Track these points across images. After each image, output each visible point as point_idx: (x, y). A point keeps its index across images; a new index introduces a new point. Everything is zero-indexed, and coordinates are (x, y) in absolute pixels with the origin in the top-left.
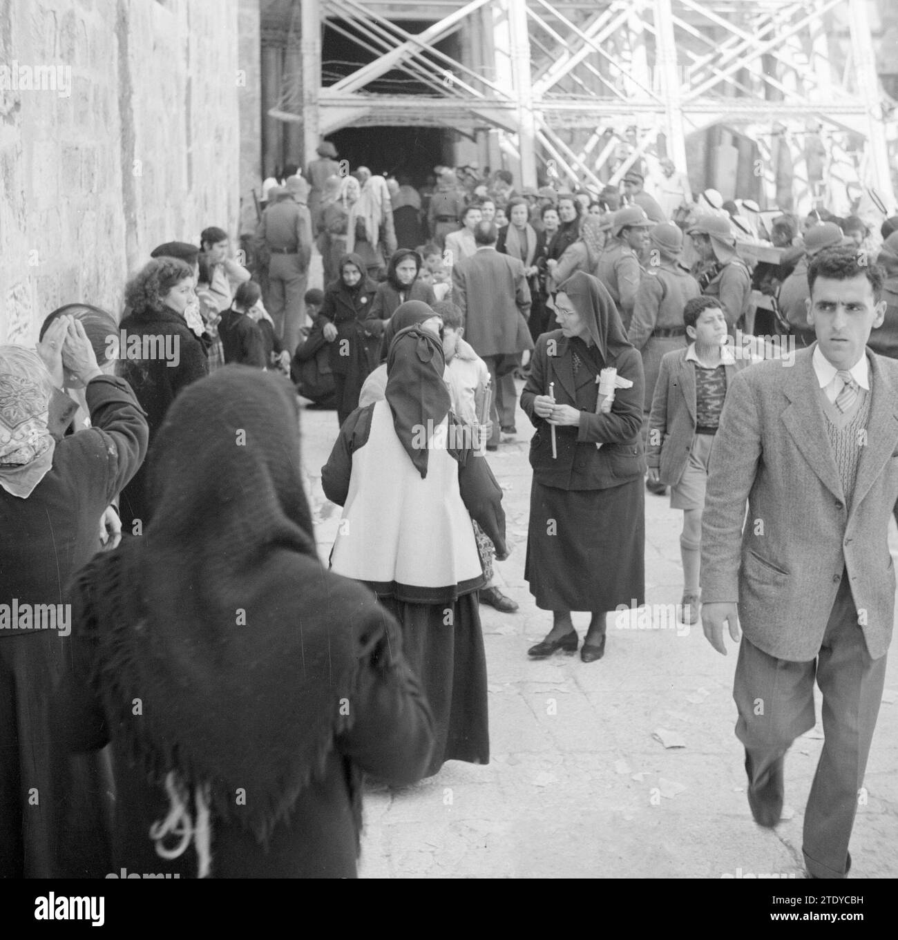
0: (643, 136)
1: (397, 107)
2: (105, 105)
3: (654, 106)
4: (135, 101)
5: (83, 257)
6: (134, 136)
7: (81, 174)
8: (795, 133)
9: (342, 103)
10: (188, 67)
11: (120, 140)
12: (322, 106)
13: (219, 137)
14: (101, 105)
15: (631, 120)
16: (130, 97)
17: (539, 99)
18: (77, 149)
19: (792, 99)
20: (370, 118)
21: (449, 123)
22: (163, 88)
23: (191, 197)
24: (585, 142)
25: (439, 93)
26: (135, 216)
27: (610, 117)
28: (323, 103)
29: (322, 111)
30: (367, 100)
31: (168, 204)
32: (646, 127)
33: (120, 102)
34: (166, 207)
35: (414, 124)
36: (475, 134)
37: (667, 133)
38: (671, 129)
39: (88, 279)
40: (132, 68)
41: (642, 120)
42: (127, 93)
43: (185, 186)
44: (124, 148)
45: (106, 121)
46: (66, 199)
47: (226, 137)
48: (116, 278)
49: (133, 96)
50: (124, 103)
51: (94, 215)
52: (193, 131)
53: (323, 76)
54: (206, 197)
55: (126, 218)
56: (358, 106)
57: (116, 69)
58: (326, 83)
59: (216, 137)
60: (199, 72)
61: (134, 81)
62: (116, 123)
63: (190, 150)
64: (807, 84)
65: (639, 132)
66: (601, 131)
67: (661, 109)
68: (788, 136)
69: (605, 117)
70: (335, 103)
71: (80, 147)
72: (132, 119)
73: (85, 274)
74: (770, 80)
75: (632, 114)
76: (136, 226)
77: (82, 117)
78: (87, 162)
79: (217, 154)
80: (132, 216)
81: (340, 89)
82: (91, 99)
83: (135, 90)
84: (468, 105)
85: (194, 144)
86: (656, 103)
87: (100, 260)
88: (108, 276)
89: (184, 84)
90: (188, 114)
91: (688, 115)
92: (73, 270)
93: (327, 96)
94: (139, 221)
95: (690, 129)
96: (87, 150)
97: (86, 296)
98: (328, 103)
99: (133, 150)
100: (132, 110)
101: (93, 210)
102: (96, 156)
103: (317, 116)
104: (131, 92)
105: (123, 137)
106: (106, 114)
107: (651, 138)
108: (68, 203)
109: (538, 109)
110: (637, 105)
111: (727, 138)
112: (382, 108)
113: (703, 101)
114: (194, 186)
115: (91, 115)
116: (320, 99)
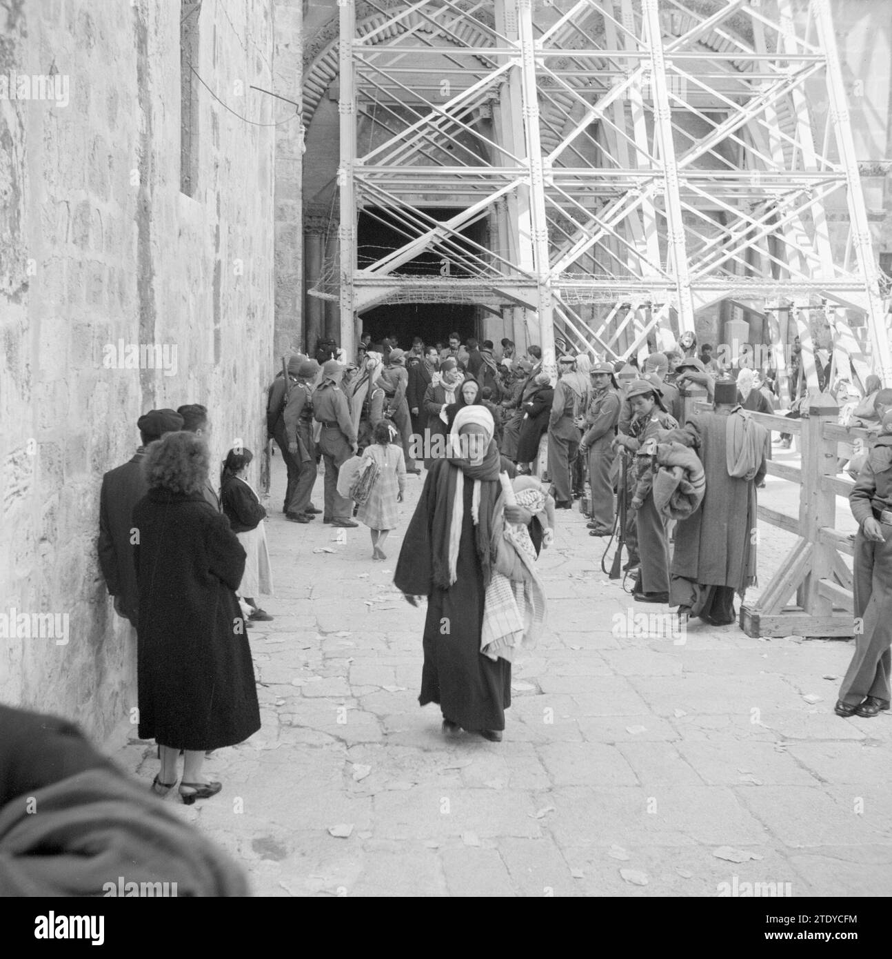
0: (655, 311)
1: (426, 287)
2: (120, 285)
3: (666, 284)
4: (156, 283)
5: (92, 424)
6: (155, 313)
7: (93, 348)
8: (802, 308)
9: (375, 283)
10: (217, 251)
11: (139, 317)
12: (355, 286)
13: (251, 315)
14: (117, 285)
15: (647, 297)
16: (151, 278)
17: (557, 278)
18: (89, 325)
19: (798, 277)
20: (401, 297)
21: (475, 300)
22: (189, 271)
23: (218, 369)
24: (605, 317)
25: (468, 273)
26: (154, 386)
27: (627, 294)
28: (357, 283)
29: (356, 290)
30: (397, 280)
31: (192, 376)
32: (659, 303)
33: (139, 283)
34: (189, 378)
35: (443, 301)
36: (502, 311)
37: (678, 308)
38: (681, 304)
39: (97, 446)
40: (154, 253)
41: (656, 296)
42: (148, 275)
43: (211, 359)
44: (142, 325)
45: (122, 300)
46: (76, 371)
47: (259, 314)
48: (128, 443)
49: (154, 278)
50: (144, 284)
51: (106, 385)
52: (222, 308)
53: (359, 259)
54: (235, 369)
55: (143, 388)
56: (389, 286)
57: (135, 253)
58: (361, 266)
59: (248, 314)
60: (230, 255)
61: (156, 265)
62: (134, 302)
63: (218, 326)
64: (811, 264)
65: (653, 308)
66: (618, 306)
67: (673, 286)
68: (794, 310)
69: (623, 294)
70: (369, 283)
71: (92, 324)
72: (153, 298)
73: (94, 441)
74: (777, 261)
75: (647, 292)
76: (154, 396)
77: (95, 297)
78: (101, 338)
79: (249, 330)
80: (150, 386)
81: (373, 271)
82: (106, 280)
83: (156, 273)
84: (491, 284)
85: (223, 322)
86: (668, 281)
87: (111, 428)
88: (120, 442)
89: (212, 266)
90: (217, 294)
91: (698, 292)
92: (80, 436)
93: (361, 277)
94: (158, 392)
95: (699, 305)
96: (100, 326)
97: (94, 461)
98: (362, 283)
99: (153, 326)
100: (152, 290)
101: (105, 381)
102: (110, 333)
103: (351, 295)
104: (152, 274)
105: (142, 315)
106: (122, 294)
107: (664, 312)
108: (78, 375)
109: (558, 288)
110: (650, 284)
111: (739, 312)
112: (411, 287)
113: (711, 279)
114: (221, 359)
115: (106, 296)
116: (354, 280)
